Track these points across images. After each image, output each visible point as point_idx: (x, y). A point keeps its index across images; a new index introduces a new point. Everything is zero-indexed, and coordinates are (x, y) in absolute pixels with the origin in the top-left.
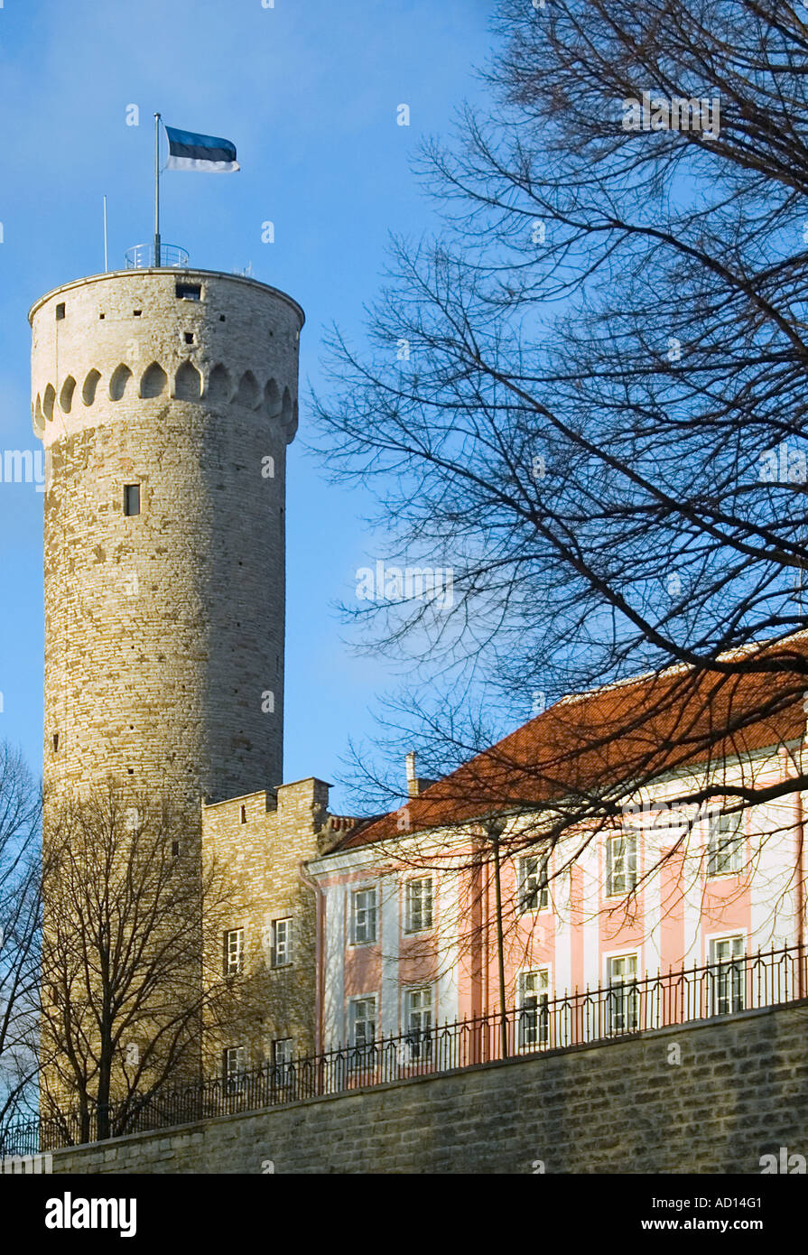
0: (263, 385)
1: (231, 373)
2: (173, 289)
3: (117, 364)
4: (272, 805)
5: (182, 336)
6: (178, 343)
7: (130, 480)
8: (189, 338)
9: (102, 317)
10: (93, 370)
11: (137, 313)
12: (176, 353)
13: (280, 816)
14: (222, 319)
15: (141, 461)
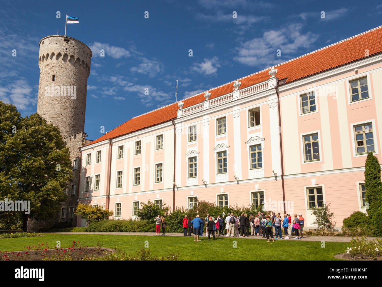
0: (81, 61)
1: (75, 57)
2: (64, 40)
3: (52, 52)
4: (75, 138)
5: (65, 48)
6: (64, 49)
7: (53, 74)
8: (66, 49)
9: (50, 43)
10: (48, 53)
11: (57, 43)
12: (63, 51)
13: (76, 140)
14: (73, 47)
15: (56, 71)
